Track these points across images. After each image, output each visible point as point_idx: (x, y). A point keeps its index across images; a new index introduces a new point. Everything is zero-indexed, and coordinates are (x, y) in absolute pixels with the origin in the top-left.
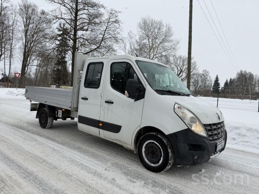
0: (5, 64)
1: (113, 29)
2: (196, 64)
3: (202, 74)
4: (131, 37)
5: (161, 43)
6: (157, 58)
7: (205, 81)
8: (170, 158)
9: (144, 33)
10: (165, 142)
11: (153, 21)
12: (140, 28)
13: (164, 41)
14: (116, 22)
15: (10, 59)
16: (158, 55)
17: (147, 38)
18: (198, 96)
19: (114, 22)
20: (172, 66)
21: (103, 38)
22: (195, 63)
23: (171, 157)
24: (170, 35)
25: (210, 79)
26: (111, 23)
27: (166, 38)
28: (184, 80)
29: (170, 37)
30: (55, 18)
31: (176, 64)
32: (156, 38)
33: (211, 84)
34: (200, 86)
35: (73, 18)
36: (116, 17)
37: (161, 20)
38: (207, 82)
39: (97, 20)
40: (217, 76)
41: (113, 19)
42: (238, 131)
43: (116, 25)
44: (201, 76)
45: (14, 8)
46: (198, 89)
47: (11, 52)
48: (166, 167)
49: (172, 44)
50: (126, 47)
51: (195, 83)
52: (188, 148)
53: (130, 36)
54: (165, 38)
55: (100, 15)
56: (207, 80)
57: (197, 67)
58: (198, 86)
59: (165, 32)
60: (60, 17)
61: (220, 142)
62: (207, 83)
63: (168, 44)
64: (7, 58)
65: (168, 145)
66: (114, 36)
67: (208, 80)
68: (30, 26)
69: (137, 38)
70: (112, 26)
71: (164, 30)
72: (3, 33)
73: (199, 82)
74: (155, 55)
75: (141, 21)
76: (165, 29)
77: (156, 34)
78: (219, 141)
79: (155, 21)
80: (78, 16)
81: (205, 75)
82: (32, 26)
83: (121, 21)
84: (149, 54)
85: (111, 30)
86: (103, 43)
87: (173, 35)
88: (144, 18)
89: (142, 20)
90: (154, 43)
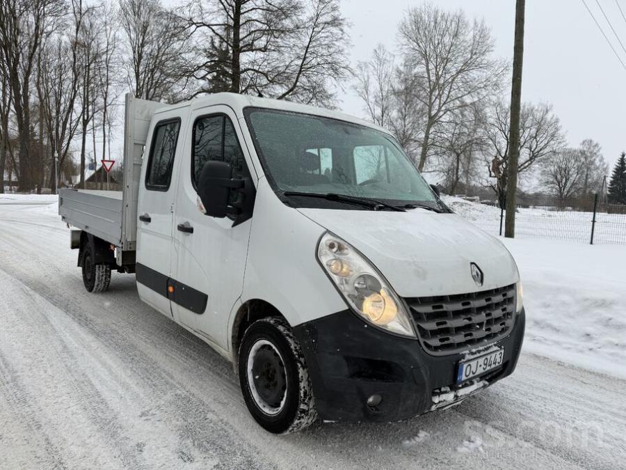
0: (94, 141)
1: (326, 42)
2: (559, 125)
3: (581, 153)
4: (381, 62)
5: (458, 73)
6: (450, 111)
7: (588, 169)
8: (302, 395)
9: (416, 48)
10: (292, 347)
11: (440, 14)
12: (404, 37)
13: (467, 65)
14: (335, 22)
15: (104, 128)
16: (452, 105)
17: (424, 61)
18: (567, 210)
19: (328, 23)
20: (492, 130)
21: (301, 67)
22: (557, 121)
23: (305, 393)
24: (484, 48)
25: (603, 165)
26: (321, 26)
27: (474, 57)
28: (525, 168)
29: (483, 54)
30: (188, 25)
31: (503, 126)
32: (448, 60)
33: (605, 177)
34: (573, 184)
35: (231, 22)
36: (334, 9)
37: (461, 10)
38: (595, 172)
39: (287, 23)
40: (623, 156)
41: (326, 16)
42: (605, 314)
43: (335, 30)
44: (577, 157)
45: (109, 9)
46: (568, 192)
47: (104, 113)
48: (292, 422)
49: (489, 73)
50: (369, 88)
51: (559, 177)
52: (346, 371)
53: (379, 59)
54: (471, 58)
55: (295, 7)
56: (592, 167)
57: (561, 132)
58: (569, 184)
59: (472, 41)
60: (200, 21)
61: (479, 352)
62: (595, 175)
63: (479, 73)
64: (98, 128)
65: (301, 355)
66: (330, 60)
67: (598, 168)
68: (146, 48)
69: (399, 62)
70: (323, 35)
71: (468, 36)
72: (89, 69)
73: (570, 173)
74: (445, 103)
75: (408, 18)
76: (471, 34)
77: (447, 48)
78: (474, 350)
79: (442, 16)
80: (242, 17)
81: (589, 155)
82: (150, 50)
83: (347, 20)
84: (428, 101)
85: (321, 45)
86: (303, 79)
87: (493, 48)
88: (415, 10)
89: (410, 15)
90: (440, 73)
